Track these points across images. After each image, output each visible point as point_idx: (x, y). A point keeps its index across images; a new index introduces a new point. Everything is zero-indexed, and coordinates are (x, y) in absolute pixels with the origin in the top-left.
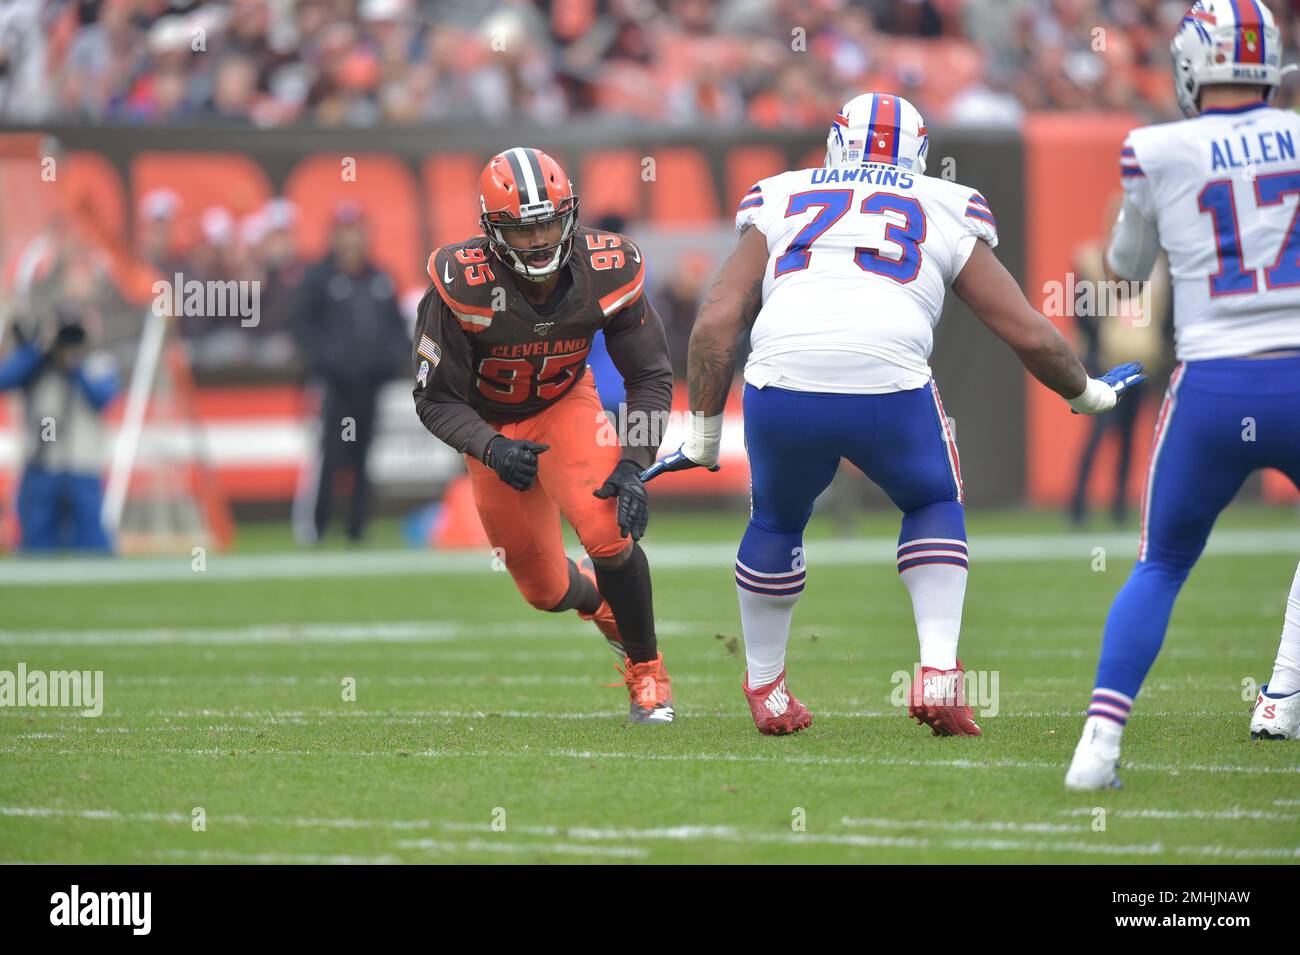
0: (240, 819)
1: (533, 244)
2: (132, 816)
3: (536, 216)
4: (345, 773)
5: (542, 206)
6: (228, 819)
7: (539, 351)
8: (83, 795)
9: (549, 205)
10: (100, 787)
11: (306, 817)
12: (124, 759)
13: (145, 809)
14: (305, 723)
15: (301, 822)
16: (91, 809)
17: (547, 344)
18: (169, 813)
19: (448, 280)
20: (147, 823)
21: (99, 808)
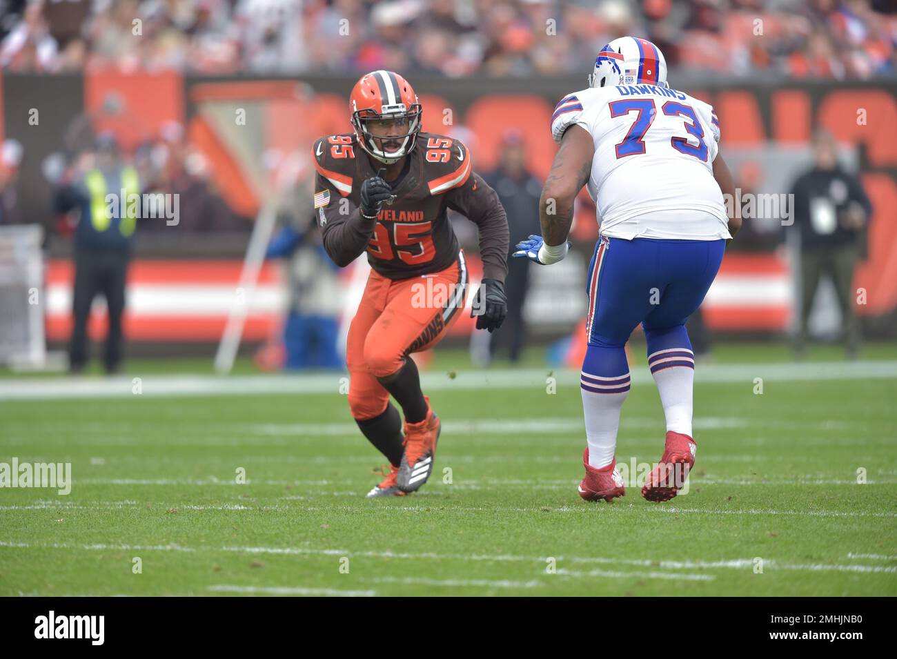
0: (433, 555)
1: (389, 135)
2: (358, 553)
3: (393, 113)
4: (506, 523)
5: (397, 107)
6: (424, 555)
7: (389, 217)
8: (324, 539)
9: (403, 107)
10: (335, 533)
11: (479, 553)
12: (353, 514)
13: (367, 548)
14: (478, 488)
15: (475, 557)
16: (330, 549)
17: (394, 213)
18: (384, 551)
19: (318, 153)
20: (368, 558)
21: (335, 548)
